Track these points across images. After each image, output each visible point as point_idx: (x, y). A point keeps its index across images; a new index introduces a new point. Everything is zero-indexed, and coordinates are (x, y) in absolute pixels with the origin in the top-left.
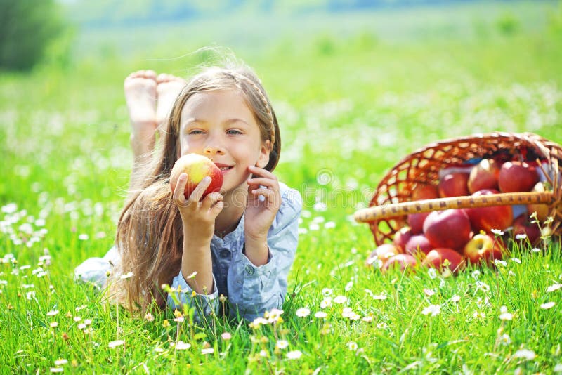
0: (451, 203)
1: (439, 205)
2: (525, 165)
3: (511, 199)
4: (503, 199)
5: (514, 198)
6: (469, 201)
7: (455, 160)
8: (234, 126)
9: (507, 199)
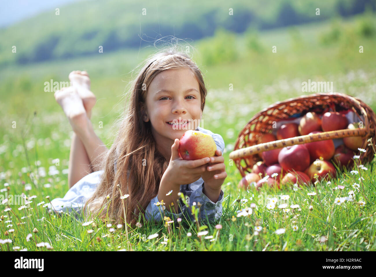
0: (306, 139)
1: (298, 141)
2: (338, 113)
3: (343, 134)
4: (338, 134)
5: (345, 133)
6: (318, 137)
7: (284, 115)
8: (190, 93)
9: (341, 134)
